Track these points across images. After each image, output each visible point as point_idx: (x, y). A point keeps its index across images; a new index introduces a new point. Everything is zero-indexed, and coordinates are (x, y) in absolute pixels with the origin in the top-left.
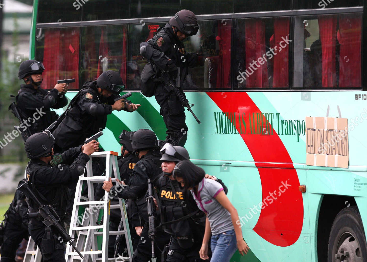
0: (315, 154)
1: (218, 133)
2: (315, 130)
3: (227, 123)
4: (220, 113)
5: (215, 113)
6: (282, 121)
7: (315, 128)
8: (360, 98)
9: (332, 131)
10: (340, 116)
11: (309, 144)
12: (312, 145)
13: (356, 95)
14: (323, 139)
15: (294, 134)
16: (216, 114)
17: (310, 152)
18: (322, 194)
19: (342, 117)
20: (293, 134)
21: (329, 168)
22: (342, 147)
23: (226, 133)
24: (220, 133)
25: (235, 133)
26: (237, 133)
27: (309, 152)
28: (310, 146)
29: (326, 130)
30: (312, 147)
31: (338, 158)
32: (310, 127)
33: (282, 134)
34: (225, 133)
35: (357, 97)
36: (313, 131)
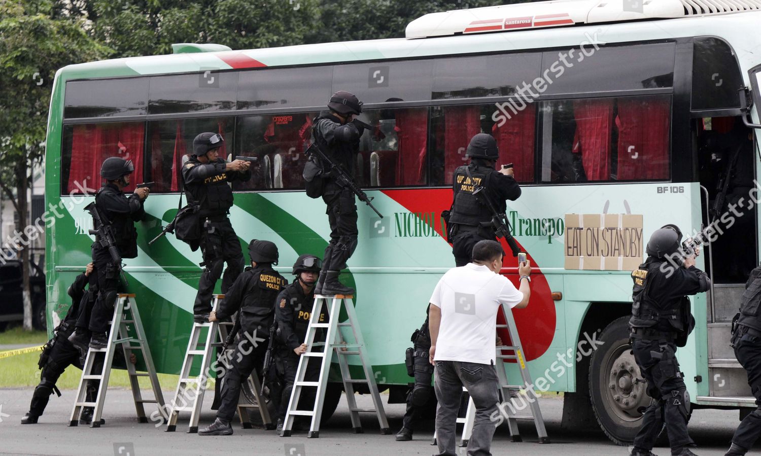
0: (582, 256)
1: (401, 236)
2: (582, 229)
3: (418, 225)
4: (405, 214)
5: (396, 214)
6: (520, 220)
7: (581, 227)
8: (666, 191)
9: (614, 229)
10: (629, 211)
11: (571, 245)
12: (575, 245)
13: (658, 188)
14: (596, 239)
15: (543, 234)
16: (399, 215)
17: (572, 254)
18: (591, 302)
19: (632, 213)
20: (541, 234)
21: (607, 272)
22: (631, 247)
23: (416, 235)
24: (405, 236)
25: (433, 235)
26: (436, 236)
27: (569, 254)
28: (572, 248)
29: (602, 228)
30: (575, 249)
31: (624, 260)
32: (574, 226)
33: (521, 234)
34: (414, 235)
35: (660, 191)
36: (578, 231)
